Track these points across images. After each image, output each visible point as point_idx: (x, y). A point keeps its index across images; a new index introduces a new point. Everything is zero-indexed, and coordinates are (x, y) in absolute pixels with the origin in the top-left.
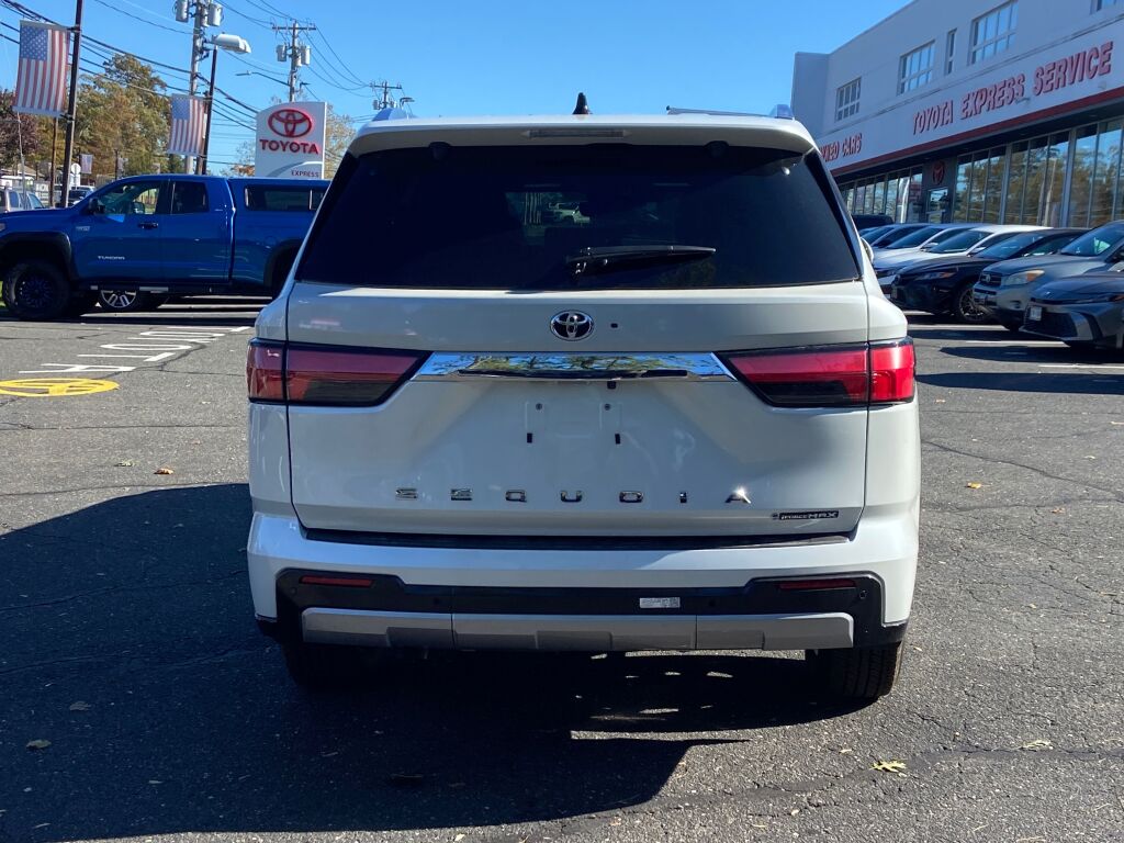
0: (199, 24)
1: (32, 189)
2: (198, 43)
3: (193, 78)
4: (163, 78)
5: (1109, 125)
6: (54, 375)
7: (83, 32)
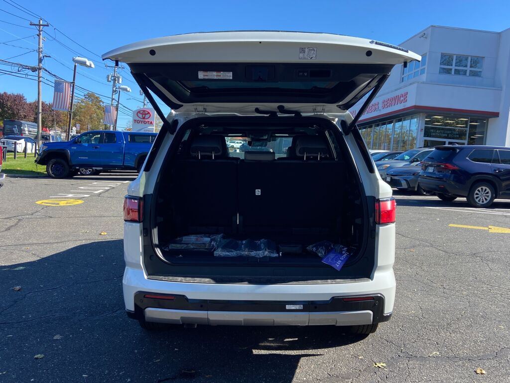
0: (114, 83)
1: (60, 136)
2: (114, 89)
3: (112, 100)
4: (103, 100)
5: (406, 119)
6: (62, 198)
7: (75, 84)
